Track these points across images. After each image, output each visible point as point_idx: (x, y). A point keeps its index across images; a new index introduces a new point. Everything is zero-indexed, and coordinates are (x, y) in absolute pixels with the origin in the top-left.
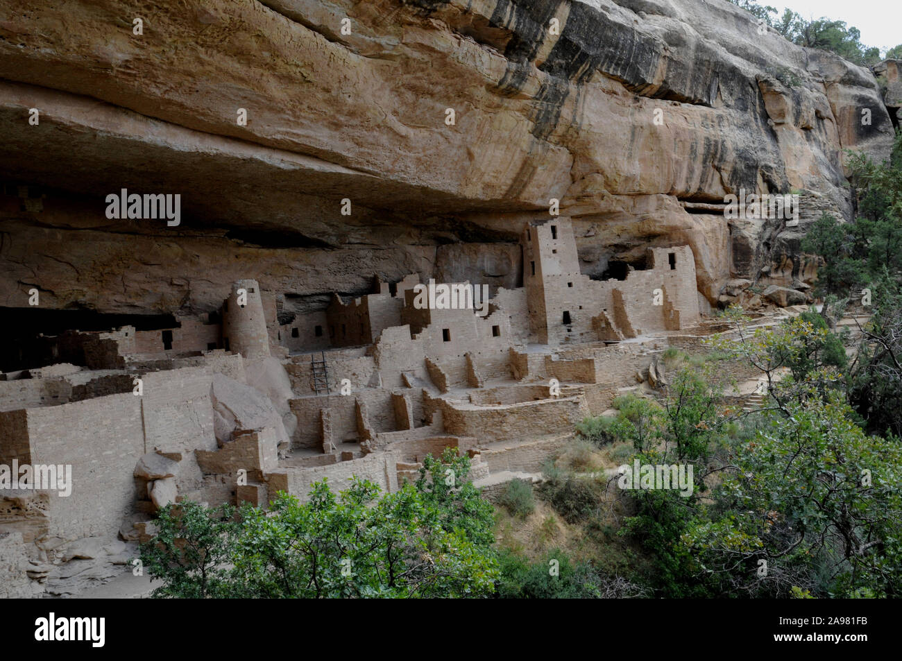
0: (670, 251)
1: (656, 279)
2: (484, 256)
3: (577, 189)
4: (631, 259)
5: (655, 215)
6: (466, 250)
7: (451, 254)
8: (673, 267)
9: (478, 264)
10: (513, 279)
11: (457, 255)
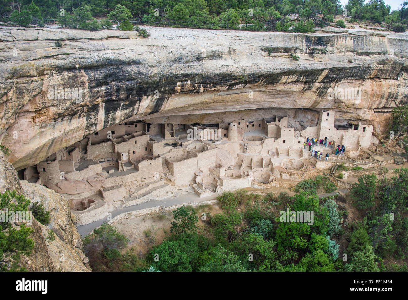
0: (364, 126)
3: (337, 105)
5: (362, 115)
6: (304, 113)
7: (299, 112)
8: (364, 131)
9: (307, 116)
10: (316, 124)
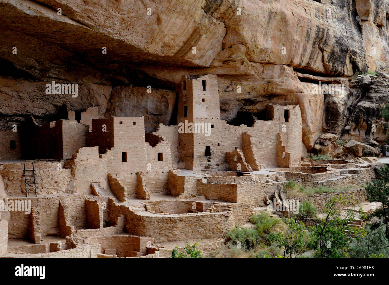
0: (285, 108)
1: (274, 128)
2: (148, 98)
3: (225, 55)
4: (255, 111)
5: (277, 80)
6: (135, 92)
7: (123, 93)
8: (287, 121)
9: (143, 104)
10: (168, 119)
11: (128, 95)
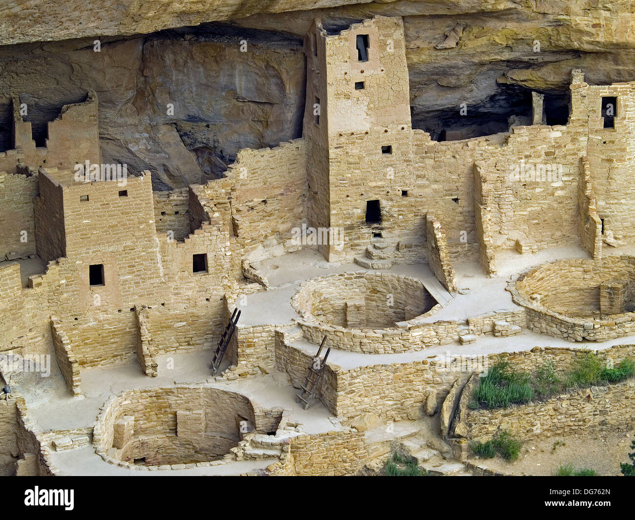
0: (606, 91)
1: (570, 146)
4: (542, 85)
6: (198, 57)
8: (609, 124)
9: (223, 80)
11: (181, 61)
